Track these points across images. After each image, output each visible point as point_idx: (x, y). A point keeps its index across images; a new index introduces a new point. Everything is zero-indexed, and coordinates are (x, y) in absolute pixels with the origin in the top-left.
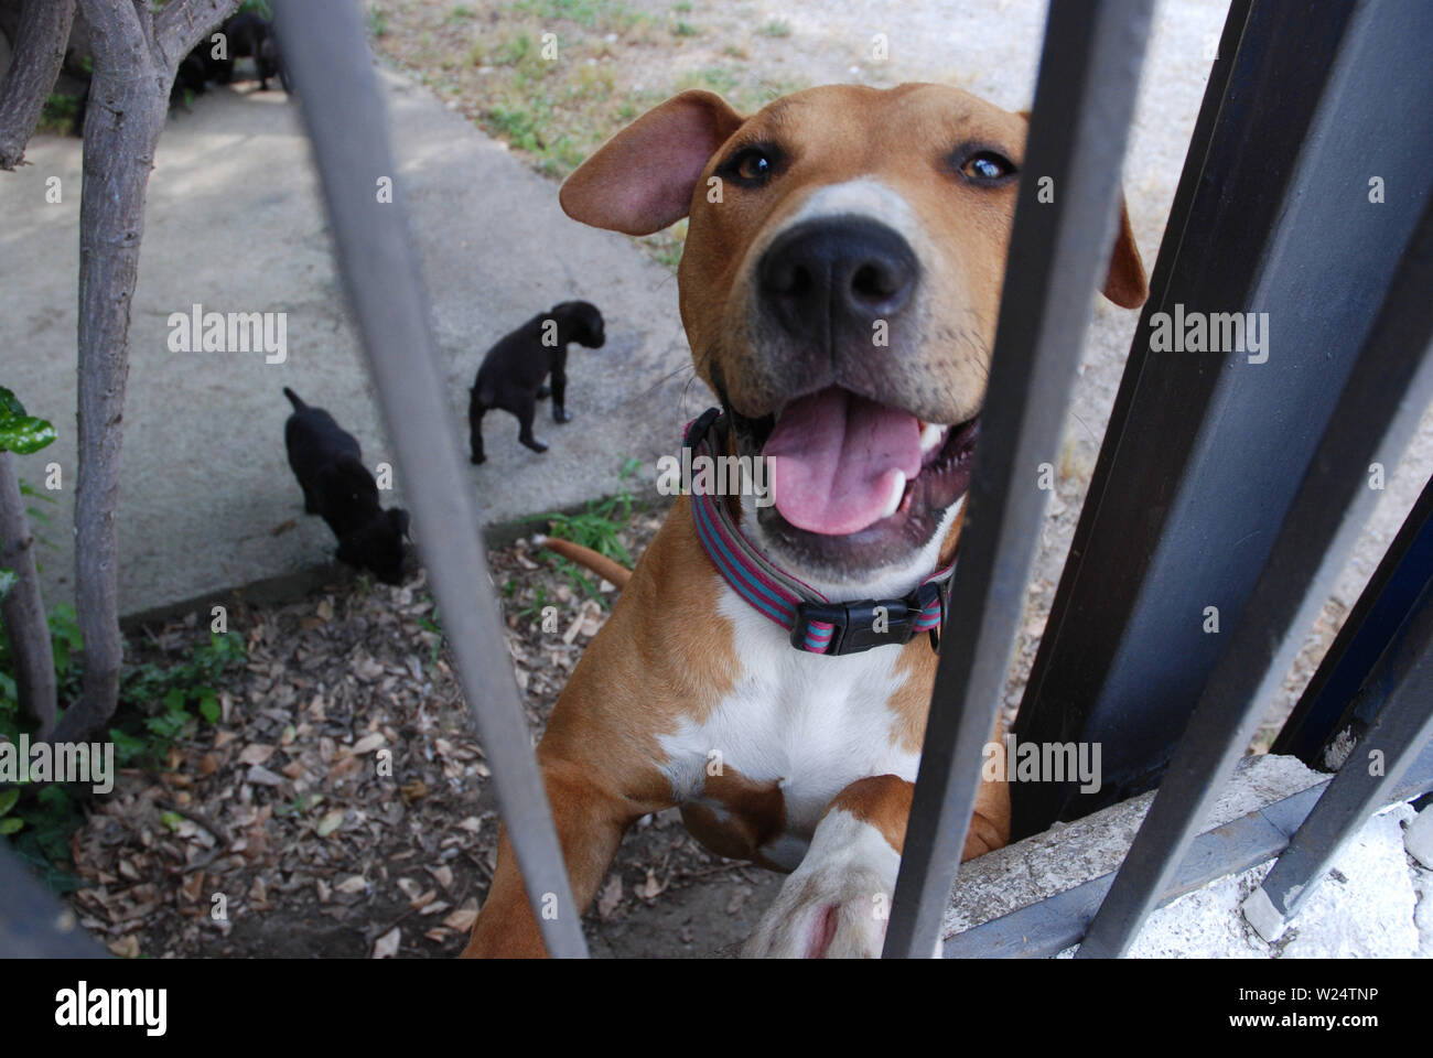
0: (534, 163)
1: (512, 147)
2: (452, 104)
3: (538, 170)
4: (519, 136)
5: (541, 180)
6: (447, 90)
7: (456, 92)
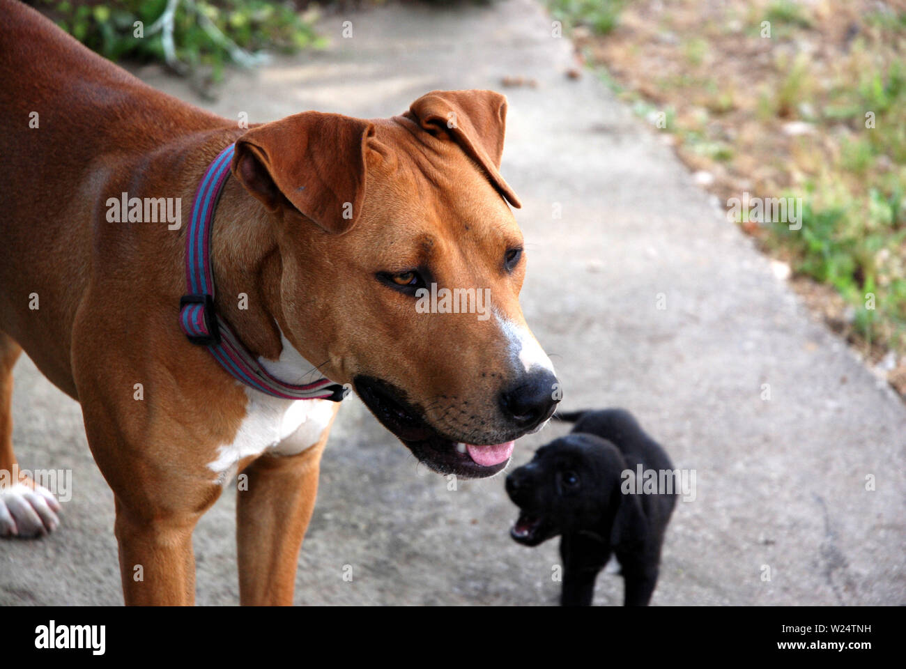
0: (832, 312)
1: (796, 276)
2: (704, 178)
3: (836, 326)
4: (820, 255)
5: (836, 345)
6: (702, 150)
7: (722, 157)
